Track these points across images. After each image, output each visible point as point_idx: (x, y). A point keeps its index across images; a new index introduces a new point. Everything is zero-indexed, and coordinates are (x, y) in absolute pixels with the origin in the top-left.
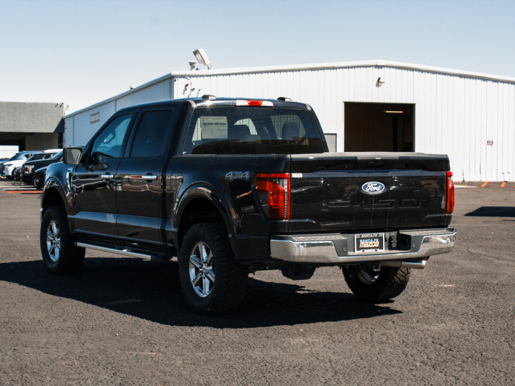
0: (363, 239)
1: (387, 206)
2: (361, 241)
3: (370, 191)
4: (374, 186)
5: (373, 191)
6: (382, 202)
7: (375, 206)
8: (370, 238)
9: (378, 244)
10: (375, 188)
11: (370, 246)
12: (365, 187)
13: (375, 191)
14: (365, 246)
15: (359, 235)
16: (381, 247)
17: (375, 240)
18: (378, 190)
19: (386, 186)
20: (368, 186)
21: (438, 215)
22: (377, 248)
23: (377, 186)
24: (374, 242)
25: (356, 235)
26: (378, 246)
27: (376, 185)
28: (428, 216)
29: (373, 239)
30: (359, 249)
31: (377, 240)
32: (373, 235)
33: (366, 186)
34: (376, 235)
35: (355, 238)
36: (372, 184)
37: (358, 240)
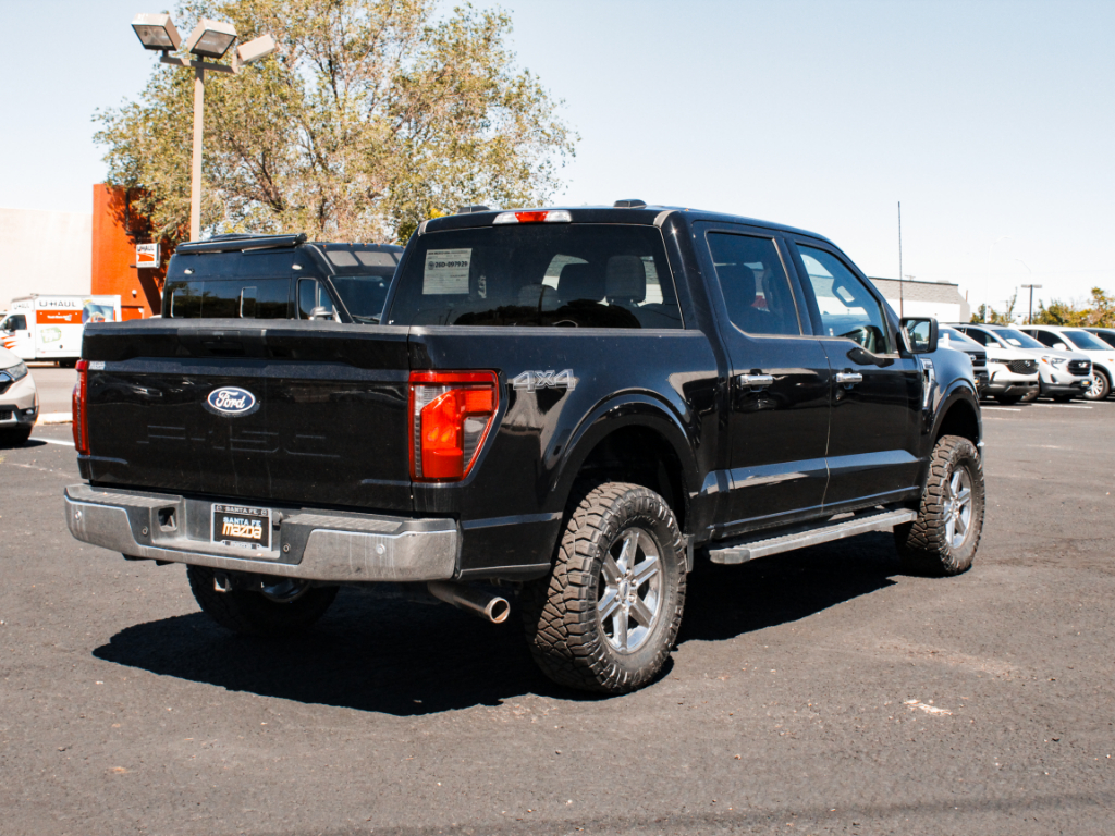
0: (230, 515)
1: (261, 446)
2: (226, 519)
3: (223, 407)
4: (231, 397)
5: (229, 409)
6: (251, 437)
7: (235, 444)
8: (245, 517)
9: (260, 533)
10: (234, 402)
11: (244, 535)
12: (213, 400)
13: (234, 408)
14: (233, 533)
15: (219, 505)
16: (264, 542)
17: (253, 522)
18: (241, 406)
19: (257, 401)
20: (220, 396)
21: (391, 483)
22: (257, 541)
23: (239, 397)
24: (252, 527)
25: (213, 505)
26: (259, 537)
27: (235, 394)
28: (364, 482)
29: (249, 518)
30: (219, 537)
31: (258, 522)
32: (248, 510)
33: (216, 395)
34: (254, 510)
35: (213, 511)
36: (228, 393)
37: (220, 517)
